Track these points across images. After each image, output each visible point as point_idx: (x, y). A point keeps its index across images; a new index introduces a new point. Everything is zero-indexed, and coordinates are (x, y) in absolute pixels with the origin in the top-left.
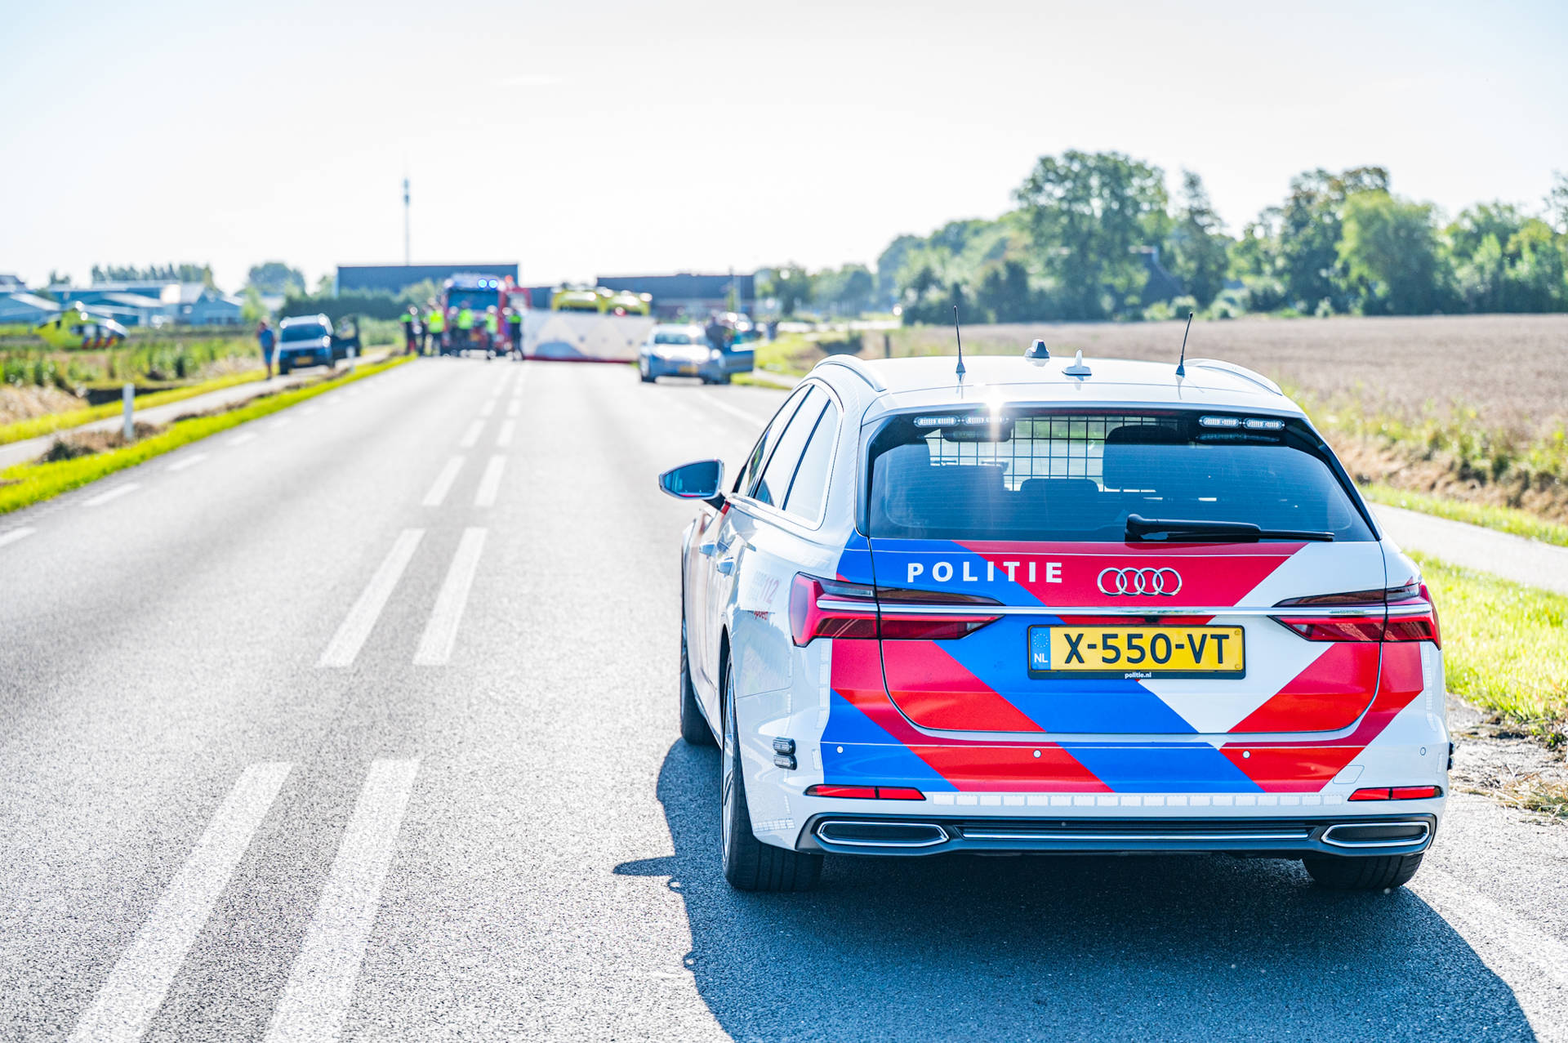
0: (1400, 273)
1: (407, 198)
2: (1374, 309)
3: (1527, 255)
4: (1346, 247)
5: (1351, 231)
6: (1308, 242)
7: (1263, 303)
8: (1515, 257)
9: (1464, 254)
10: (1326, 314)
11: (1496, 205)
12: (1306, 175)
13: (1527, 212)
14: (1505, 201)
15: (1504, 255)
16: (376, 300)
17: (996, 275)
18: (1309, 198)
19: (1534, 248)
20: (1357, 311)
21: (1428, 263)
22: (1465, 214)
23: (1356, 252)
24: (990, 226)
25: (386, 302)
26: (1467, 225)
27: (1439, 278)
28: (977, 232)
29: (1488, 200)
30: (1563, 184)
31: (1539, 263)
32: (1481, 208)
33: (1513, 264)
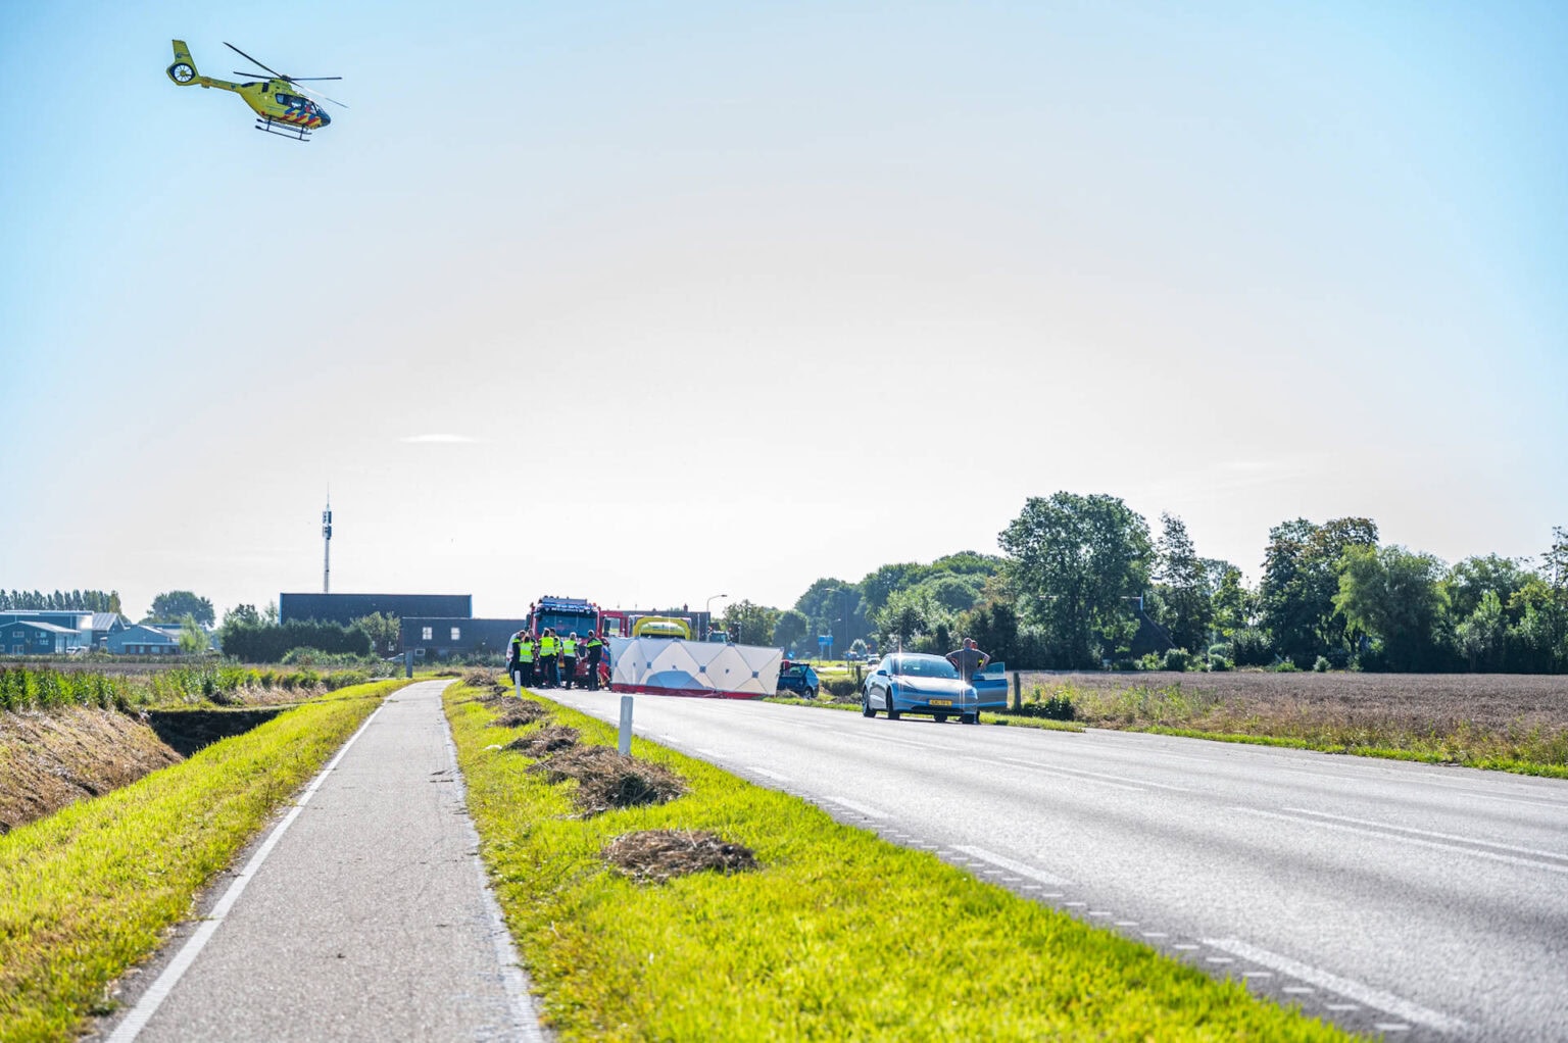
0: (1398, 628)
1: (328, 531)
2: (1371, 664)
3: (1530, 613)
4: (1341, 600)
5: (1346, 581)
6: (1294, 595)
7: (1249, 656)
8: (1516, 615)
9: (1462, 612)
10: (1323, 669)
11: (1492, 561)
12: (1286, 526)
13: (1525, 568)
14: (1502, 556)
15: (1504, 612)
16: (324, 630)
17: (984, 620)
18: (1292, 548)
19: (1537, 606)
20: (1356, 667)
21: (1427, 618)
22: (1460, 569)
23: (1352, 605)
24: (928, 573)
25: (335, 632)
26: (1462, 582)
27: (1437, 635)
28: (914, 580)
29: (1483, 555)
30: (1565, 541)
31: (1541, 621)
32: (1476, 563)
33: (1515, 621)
